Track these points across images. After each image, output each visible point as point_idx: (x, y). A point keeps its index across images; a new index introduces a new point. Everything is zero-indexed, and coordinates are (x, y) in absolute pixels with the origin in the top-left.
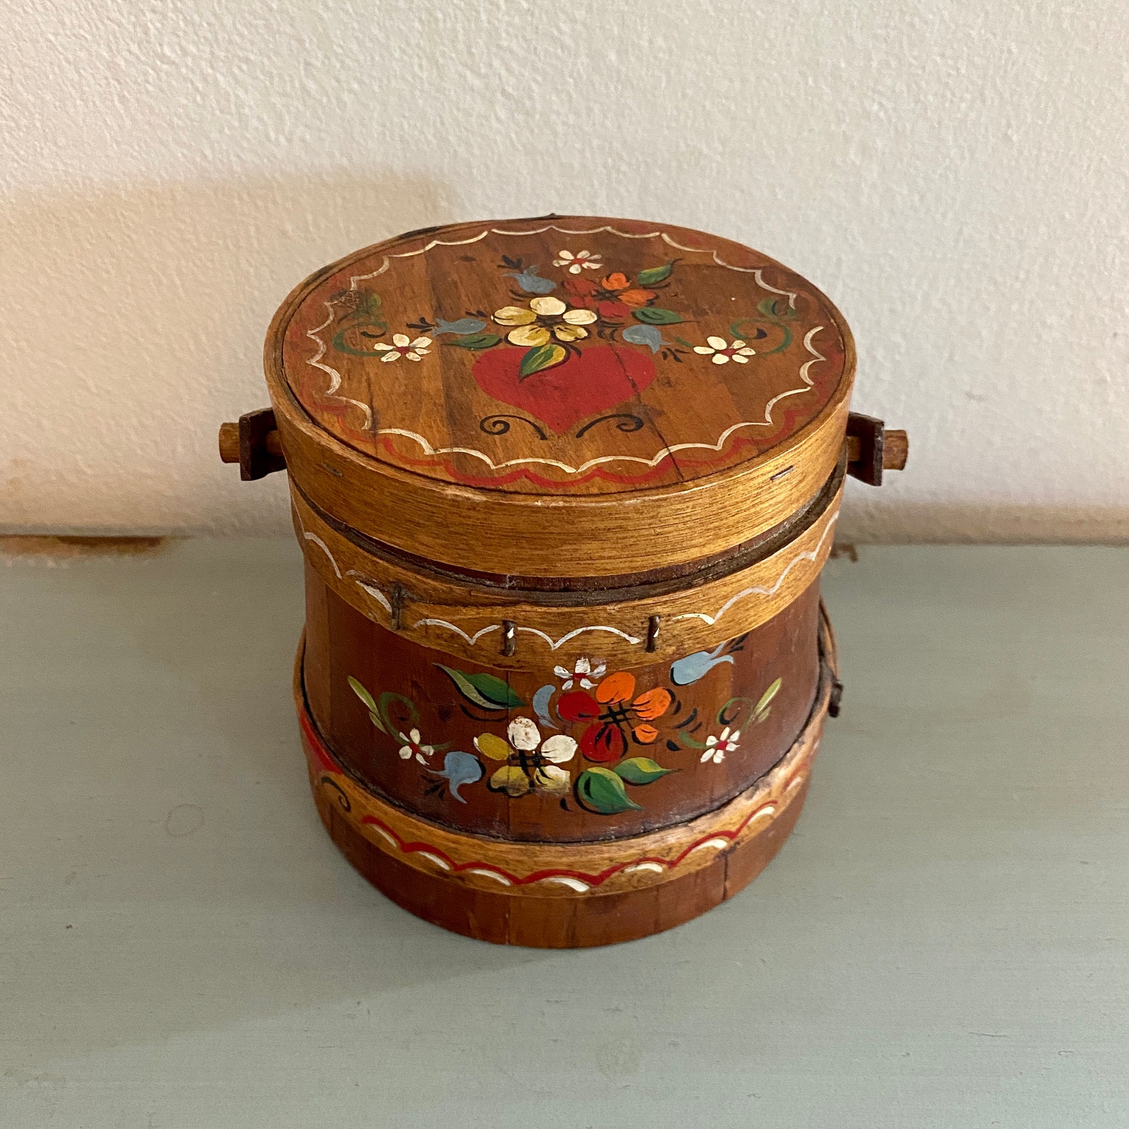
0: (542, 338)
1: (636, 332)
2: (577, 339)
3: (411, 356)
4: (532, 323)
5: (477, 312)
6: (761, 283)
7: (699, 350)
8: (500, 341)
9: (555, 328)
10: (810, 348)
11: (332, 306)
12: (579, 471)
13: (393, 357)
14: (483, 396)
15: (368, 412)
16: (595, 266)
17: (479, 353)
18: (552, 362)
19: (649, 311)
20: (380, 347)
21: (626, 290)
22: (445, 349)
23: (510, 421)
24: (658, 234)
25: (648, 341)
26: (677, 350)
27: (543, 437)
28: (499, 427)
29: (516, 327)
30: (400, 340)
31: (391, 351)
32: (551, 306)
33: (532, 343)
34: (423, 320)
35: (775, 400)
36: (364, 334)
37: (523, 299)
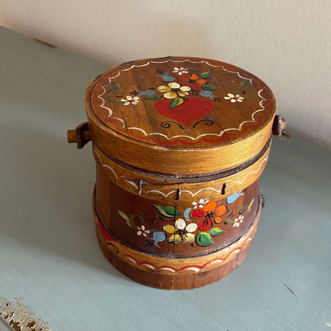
0: (174, 96)
1: (204, 93)
2: (186, 96)
3: (133, 103)
4: (170, 91)
5: (152, 88)
6: (240, 76)
7: (226, 98)
8: (161, 97)
9: (178, 92)
10: (260, 96)
11: (104, 87)
12: (196, 139)
13: (127, 104)
14: (160, 115)
15: (123, 122)
16: (186, 72)
17: (155, 101)
18: (179, 104)
19: (207, 86)
20: (123, 100)
21: (198, 80)
22: (144, 100)
23: (170, 123)
24: (204, 62)
25: (209, 96)
26: (218, 98)
27: (182, 128)
28: (167, 125)
29: (165, 92)
30: (129, 98)
31: (127, 101)
32: (175, 86)
33: (172, 98)
34: (135, 91)
35: (254, 114)
36: (117, 96)
37: (166, 83)
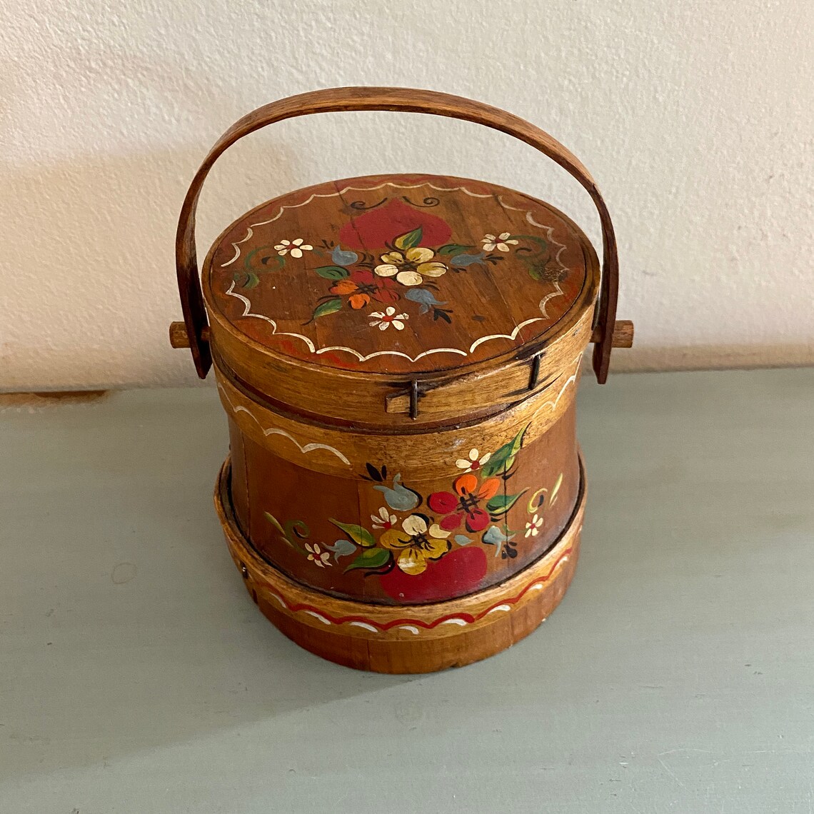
0: (411, 254)
1: (348, 260)
2: (388, 254)
3: (493, 238)
4: (419, 264)
5: (459, 272)
6: (248, 303)
7: (310, 248)
8: (439, 251)
9: (403, 262)
11: (564, 268)
12: (385, 184)
13: (504, 236)
14: (442, 216)
15: (503, 205)
16: (375, 315)
17: (450, 242)
18: (403, 237)
19: (338, 277)
20: (514, 242)
21: (352, 294)
22: (473, 244)
23: (423, 204)
25: (342, 253)
26: (323, 247)
27: (405, 197)
28: (429, 201)
29: (430, 261)
30: (503, 248)
31: (507, 240)
32: (408, 279)
33: (417, 250)
34: (495, 263)
35: (274, 219)
36: (529, 250)
37: (428, 283)
